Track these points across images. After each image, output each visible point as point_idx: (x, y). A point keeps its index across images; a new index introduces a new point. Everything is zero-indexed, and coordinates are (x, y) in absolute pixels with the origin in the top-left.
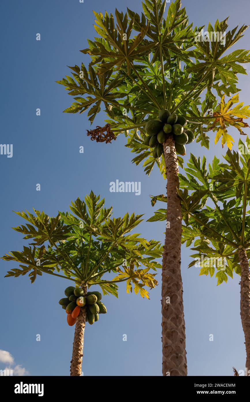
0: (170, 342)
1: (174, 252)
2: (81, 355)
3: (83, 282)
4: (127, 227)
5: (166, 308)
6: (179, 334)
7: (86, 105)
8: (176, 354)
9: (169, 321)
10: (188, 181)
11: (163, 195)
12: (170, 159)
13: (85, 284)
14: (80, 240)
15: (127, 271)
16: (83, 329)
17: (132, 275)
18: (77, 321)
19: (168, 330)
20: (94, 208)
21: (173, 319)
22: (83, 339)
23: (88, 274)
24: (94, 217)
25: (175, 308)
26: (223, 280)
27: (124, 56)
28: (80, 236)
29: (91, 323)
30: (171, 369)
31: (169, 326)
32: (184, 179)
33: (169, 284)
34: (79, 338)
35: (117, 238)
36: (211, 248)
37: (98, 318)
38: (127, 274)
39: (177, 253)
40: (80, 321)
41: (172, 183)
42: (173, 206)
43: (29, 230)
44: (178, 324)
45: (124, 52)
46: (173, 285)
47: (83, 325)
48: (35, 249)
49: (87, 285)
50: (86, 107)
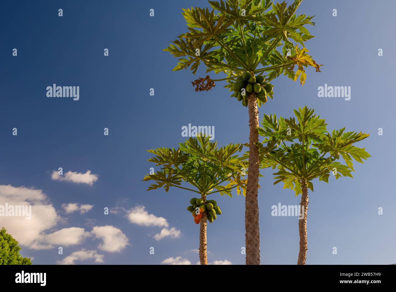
0: (249, 246)
1: (252, 189)
2: (205, 245)
3: (203, 193)
4: (229, 154)
5: (248, 226)
6: (255, 241)
7: (188, 64)
8: (253, 253)
9: (249, 234)
10: (265, 131)
11: (247, 144)
12: (252, 114)
13: (204, 194)
14: (197, 161)
15: (236, 180)
16: (206, 227)
17: (240, 183)
18: (201, 222)
19: (248, 239)
20: (203, 142)
21: (251, 233)
22: (206, 234)
23: (206, 187)
24: (204, 148)
25: (253, 226)
26: (299, 193)
27: (211, 35)
28: (197, 158)
29: (211, 221)
30: (250, 261)
31: (249, 237)
32: (262, 130)
33: (249, 211)
34: (203, 233)
35: (223, 162)
36: (288, 172)
37: (216, 217)
38: (236, 182)
39: (255, 189)
40: (203, 221)
41: (253, 135)
42: (253, 155)
43: (159, 161)
44: (254, 235)
45: (210, 32)
46: (251, 212)
47: (205, 224)
48: (165, 171)
49: (206, 195)
50: (189, 65)
